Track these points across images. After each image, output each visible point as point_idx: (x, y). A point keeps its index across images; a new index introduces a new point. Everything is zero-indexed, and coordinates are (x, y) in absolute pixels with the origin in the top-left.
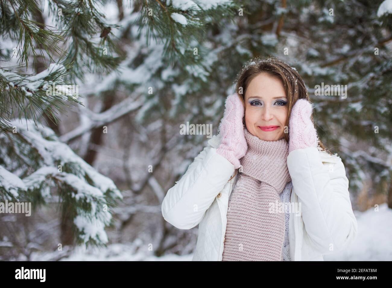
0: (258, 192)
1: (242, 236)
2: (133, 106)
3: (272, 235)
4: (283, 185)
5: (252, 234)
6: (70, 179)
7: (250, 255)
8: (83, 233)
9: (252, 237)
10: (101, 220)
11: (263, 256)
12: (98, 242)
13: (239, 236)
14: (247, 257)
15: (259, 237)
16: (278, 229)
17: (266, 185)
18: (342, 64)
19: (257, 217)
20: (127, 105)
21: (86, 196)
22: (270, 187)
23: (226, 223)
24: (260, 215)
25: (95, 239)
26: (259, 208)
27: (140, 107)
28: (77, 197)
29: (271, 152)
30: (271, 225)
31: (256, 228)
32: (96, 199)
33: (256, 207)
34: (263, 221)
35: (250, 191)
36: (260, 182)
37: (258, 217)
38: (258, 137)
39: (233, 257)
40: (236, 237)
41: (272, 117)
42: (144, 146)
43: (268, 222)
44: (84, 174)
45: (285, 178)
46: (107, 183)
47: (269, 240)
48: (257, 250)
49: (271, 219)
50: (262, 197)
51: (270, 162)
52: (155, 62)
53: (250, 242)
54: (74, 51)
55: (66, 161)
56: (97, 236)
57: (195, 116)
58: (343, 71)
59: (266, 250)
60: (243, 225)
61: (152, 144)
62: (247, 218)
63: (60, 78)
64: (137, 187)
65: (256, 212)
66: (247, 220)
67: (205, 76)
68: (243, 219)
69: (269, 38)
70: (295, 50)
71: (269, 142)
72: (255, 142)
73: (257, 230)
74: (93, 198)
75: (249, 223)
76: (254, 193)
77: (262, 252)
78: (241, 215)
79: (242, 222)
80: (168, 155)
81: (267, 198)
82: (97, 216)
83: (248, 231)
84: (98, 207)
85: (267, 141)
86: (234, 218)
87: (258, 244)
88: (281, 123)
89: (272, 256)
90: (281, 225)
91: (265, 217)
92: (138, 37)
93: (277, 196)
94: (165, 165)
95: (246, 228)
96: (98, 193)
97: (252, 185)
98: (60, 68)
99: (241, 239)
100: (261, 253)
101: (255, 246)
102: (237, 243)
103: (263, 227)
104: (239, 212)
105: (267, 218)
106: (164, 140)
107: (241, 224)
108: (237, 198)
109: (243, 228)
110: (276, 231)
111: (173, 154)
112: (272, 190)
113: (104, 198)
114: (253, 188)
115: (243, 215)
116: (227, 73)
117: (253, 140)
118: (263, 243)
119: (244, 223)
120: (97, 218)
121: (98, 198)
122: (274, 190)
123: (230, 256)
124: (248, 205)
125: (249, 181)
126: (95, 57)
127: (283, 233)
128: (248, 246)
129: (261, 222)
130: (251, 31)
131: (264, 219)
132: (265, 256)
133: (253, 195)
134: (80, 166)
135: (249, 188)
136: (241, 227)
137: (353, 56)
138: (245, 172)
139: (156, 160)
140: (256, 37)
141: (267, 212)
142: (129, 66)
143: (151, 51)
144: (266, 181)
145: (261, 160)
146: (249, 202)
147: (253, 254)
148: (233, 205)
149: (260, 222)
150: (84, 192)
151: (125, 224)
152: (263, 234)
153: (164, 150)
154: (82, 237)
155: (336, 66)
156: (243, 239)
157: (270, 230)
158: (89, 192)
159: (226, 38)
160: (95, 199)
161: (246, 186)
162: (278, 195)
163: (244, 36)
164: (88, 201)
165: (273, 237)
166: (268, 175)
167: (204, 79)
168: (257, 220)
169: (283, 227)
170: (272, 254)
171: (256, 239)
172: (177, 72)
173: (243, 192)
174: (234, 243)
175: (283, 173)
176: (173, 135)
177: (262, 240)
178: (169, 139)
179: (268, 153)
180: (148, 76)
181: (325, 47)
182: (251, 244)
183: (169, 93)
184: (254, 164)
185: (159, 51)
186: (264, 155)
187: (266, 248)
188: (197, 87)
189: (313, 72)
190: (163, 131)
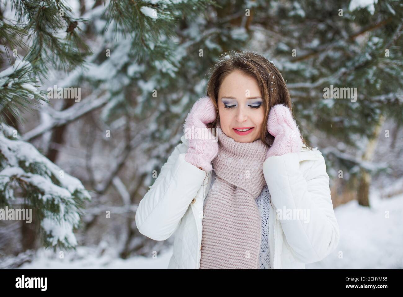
0: (233, 197)
1: (216, 244)
2: (96, 103)
3: (248, 243)
4: (259, 189)
5: (227, 242)
6: (37, 180)
7: (225, 264)
8: (51, 236)
9: (227, 245)
10: (69, 221)
11: (238, 264)
12: (66, 244)
13: (214, 244)
14: (221, 265)
15: (234, 245)
16: (254, 237)
17: (241, 190)
18: (311, 59)
19: (232, 224)
20: (90, 102)
21: (54, 197)
22: (246, 192)
23: (202, 230)
24: (236, 222)
25: (64, 241)
26: (235, 215)
27: (104, 105)
28: (45, 198)
29: (247, 155)
30: (247, 233)
31: (231, 236)
32: (65, 200)
33: (231, 214)
34: (239, 229)
35: (225, 197)
36: (235, 188)
37: (234, 224)
38: (233, 139)
39: (208, 266)
40: (211, 245)
41: (246, 118)
42: (108, 144)
43: (244, 230)
44: (50, 174)
45: (261, 182)
46: (75, 184)
47: (245, 248)
48: (232, 259)
49: (247, 227)
50: (237, 203)
51: (245, 166)
52: (121, 57)
53: (225, 250)
54: (38, 46)
55: (31, 161)
56: (66, 239)
57: (162, 113)
58: (314, 66)
59: (241, 259)
60: (218, 233)
61: (116, 142)
62: (222, 225)
63: (26, 75)
64: (100, 187)
65: (231, 220)
66: (222, 227)
67: (174, 72)
68: (218, 227)
69: (238, 33)
70: (264, 44)
71: (242, 143)
72: (230, 144)
73: (232, 238)
74: (61, 199)
75: (224, 230)
76: (229, 198)
77: (238, 260)
78: (216, 222)
79: (217, 230)
80: (132, 153)
81: (242, 205)
82: (66, 218)
83: (223, 239)
84: (66, 208)
85: (240, 143)
86: (209, 225)
87: (233, 252)
88: (256, 125)
89: (248, 264)
90: (257, 233)
91: (240, 225)
92: (103, 32)
93: (252, 202)
94: (129, 164)
95: (221, 236)
96: (66, 194)
97: (227, 189)
98: (26, 65)
99: (216, 247)
100: (236, 261)
101: (230, 255)
102: (212, 251)
103: (238, 234)
104: (214, 219)
105: (242, 225)
106: (129, 138)
107: (216, 231)
108: (212, 203)
109: (218, 236)
110: (252, 239)
111: (138, 153)
112: (248, 195)
113: (73, 199)
114: (229, 193)
115: (217, 222)
116: (196, 68)
117: (229, 141)
118: (239, 251)
119: (219, 230)
120: (65, 220)
121: (66, 199)
122: (250, 196)
123: (205, 264)
124: (223, 212)
125: (224, 185)
126: (61, 52)
127: (259, 241)
128: (223, 255)
129: (237, 230)
130: (220, 26)
131: (239, 227)
132: (240, 265)
133: (228, 201)
134: (45, 166)
135: (224, 193)
136: (216, 234)
137: (323, 51)
138: (221, 175)
139: (120, 159)
140: (225, 31)
141: (242, 220)
142: (94, 62)
143: (116, 47)
144: (241, 187)
145: (236, 163)
146: (224, 209)
147: (228, 262)
148: (208, 211)
149: (235, 230)
150: (50, 193)
151: (89, 225)
152: (238, 242)
153: (128, 148)
154: (51, 240)
155: (306, 60)
156: (218, 247)
157: (245, 237)
158: (57, 193)
159: (193, 32)
160: (63, 200)
161: (221, 191)
162: (254, 200)
163: (213, 30)
164: (56, 202)
165: (249, 245)
166: (243, 180)
167: (173, 75)
168: (233, 227)
169: (259, 235)
170: (248, 263)
171: (231, 247)
172: (143, 68)
173: (218, 198)
174: (209, 251)
175: (259, 177)
176: (138, 133)
177: (237, 248)
178: (134, 137)
179: (244, 155)
180: (114, 72)
181: (294, 42)
182: (226, 252)
183: (135, 89)
184: (229, 167)
185: (125, 46)
186: (240, 157)
187: (241, 256)
188: (165, 83)
189: (284, 68)
190: (127, 129)
